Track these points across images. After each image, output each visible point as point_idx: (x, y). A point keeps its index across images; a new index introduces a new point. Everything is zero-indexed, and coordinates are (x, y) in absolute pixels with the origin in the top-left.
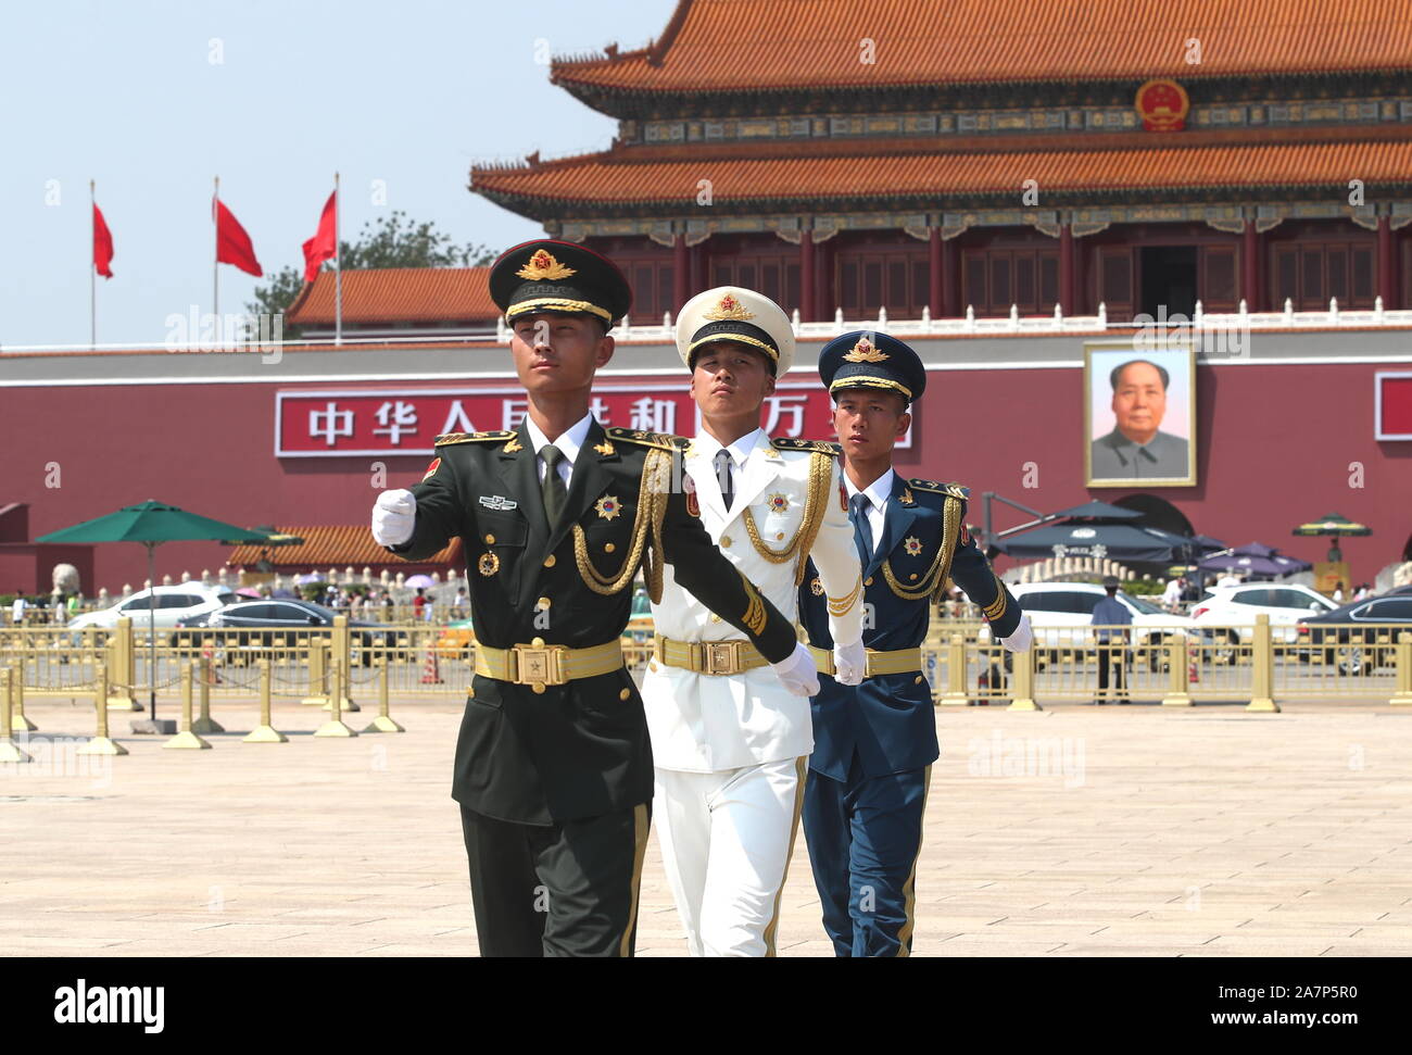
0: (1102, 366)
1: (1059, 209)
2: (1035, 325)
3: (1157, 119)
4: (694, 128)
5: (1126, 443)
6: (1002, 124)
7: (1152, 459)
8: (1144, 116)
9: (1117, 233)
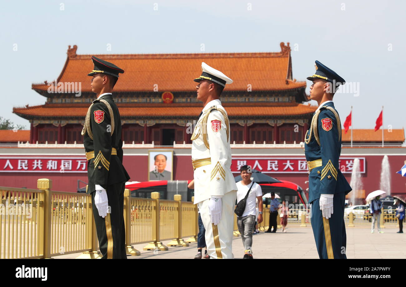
0: (152, 155)
1: (144, 120)
2: (138, 146)
3: (166, 100)
4: (64, 100)
6: (132, 101)
7: (163, 176)
8: (164, 100)
9: (157, 126)
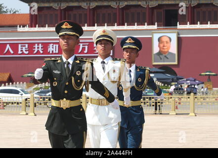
1: (147, 1)
2: (141, 27)
5: (162, 54)
